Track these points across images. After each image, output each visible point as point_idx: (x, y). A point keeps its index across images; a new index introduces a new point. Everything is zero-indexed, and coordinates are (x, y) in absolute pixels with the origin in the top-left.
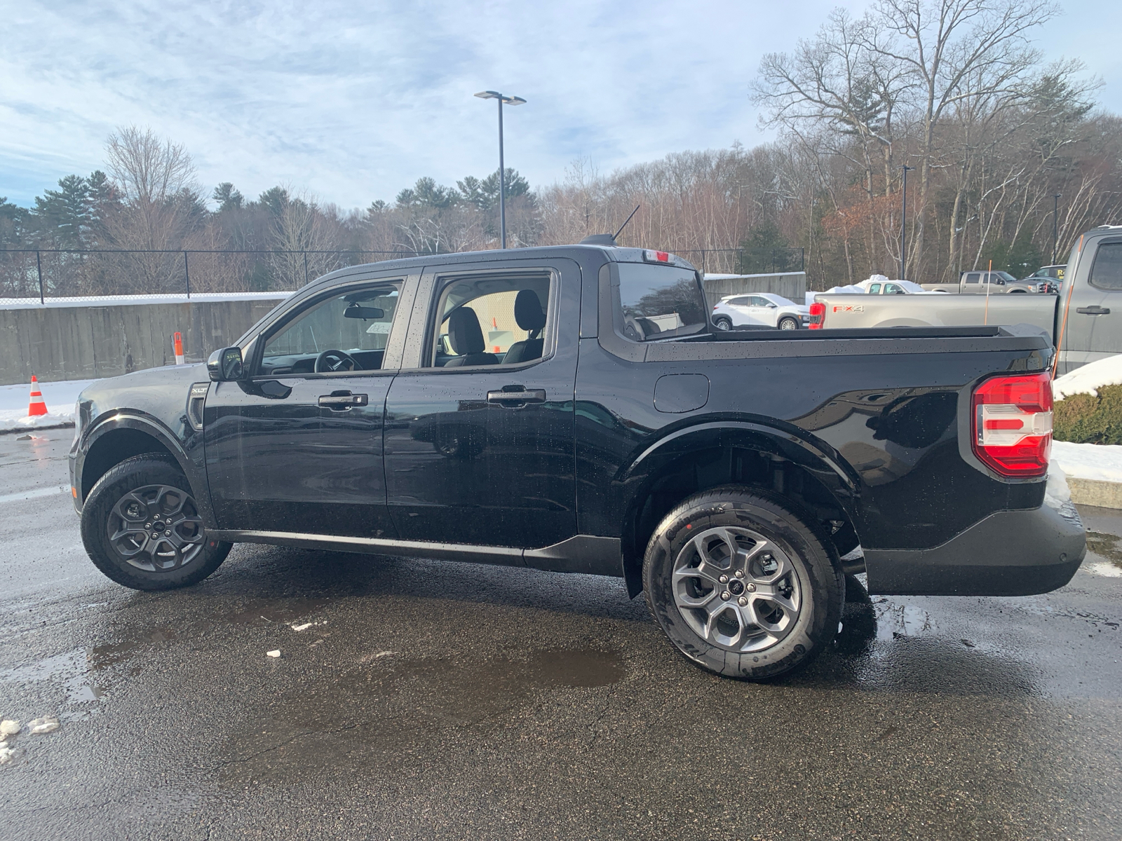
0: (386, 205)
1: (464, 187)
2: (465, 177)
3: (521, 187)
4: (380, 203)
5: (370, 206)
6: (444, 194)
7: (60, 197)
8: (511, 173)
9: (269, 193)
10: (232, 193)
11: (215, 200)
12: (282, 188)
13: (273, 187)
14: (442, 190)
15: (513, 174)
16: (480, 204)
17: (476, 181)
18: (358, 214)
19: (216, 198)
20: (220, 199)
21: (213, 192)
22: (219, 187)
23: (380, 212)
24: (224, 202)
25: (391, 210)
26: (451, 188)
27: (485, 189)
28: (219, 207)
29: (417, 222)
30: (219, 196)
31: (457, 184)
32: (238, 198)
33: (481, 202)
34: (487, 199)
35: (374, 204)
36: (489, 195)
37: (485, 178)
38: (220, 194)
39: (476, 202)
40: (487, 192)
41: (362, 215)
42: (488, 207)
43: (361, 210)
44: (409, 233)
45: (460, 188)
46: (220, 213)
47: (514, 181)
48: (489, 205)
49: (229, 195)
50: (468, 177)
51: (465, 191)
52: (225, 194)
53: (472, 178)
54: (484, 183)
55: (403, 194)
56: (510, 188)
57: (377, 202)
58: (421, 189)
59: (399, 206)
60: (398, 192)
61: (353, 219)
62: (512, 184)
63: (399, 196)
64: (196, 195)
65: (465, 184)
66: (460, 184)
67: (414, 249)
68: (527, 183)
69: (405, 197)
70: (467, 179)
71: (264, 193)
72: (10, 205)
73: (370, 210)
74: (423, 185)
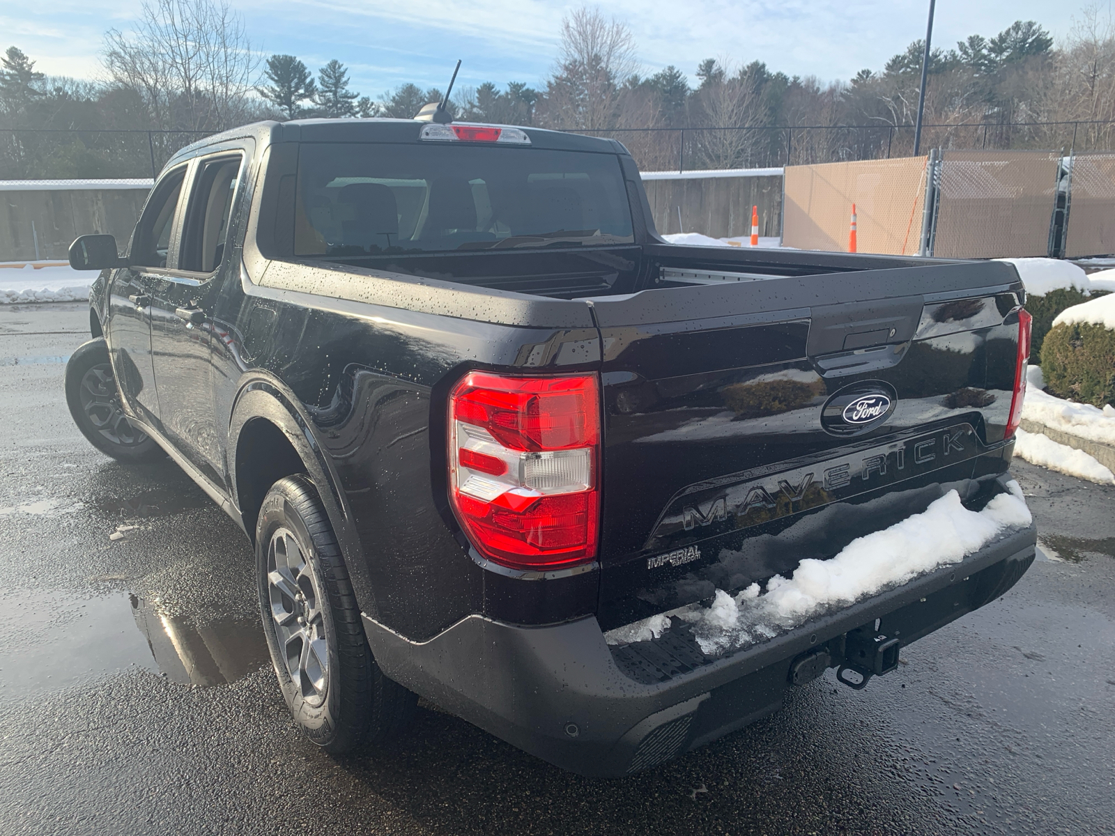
0: (872, 74)
1: (967, 47)
2: (968, 36)
3: (1042, 44)
4: (867, 73)
5: (855, 77)
6: (942, 56)
7: (563, 80)
8: (1031, 27)
9: (748, 67)
10: (715, 68)
11: (698, 77)
12: (761, 62)
13: (753, 60)
14: (938, 53)
15: (1034, 28)
16: (983, 68)
17: (982, 40)
18: (838, 85)
19: (699, 74)
20: (702, 75)
21: (697, 69)
22: (702, 64)
23: (865, 82)
24: (705, 79)
25: (877, 80)
26: (952, 51)
27: (991, 50)
28: (700, 84)
29: (903, 94)
30: (701, 73)
31: (958, 45)
32: (721, 73)
33: (985, 65)
34: (991, 61)
35: (859, 74)
36: (996, 56)
37: (996, 36)
38: (703, 71)
39: (977, 66)
40: (994, 52)
41: (843, 86)
42: (992, 71)
43: (842, 81)
44: (892, 105)
45: (961, 49)
46: (700, 90)
47: (1034, 37)
48: (995, 67)
49: (711, 71)
50: (972, 36)
51: (966, 53)
52: (707, 71)
53: (978, 37)
54: (993, 42)
55: (894, 61)
56: (1027, 45)
57: (863, 72)
58: (913, 54)
59: (887, 75)
60: (888, 59)
61: (832, 91)
62: (1030, 40)
63: (888, 64)
64: (680, 72)
65: (967, 44)
66: (961, 45)
67: (894, 123)
68: (1051, 39)
69: (896, 63)
70: (971, 38)
71: (744, 68)
72: (528, 90)
73: (853, 81)
74: (915, 50)
